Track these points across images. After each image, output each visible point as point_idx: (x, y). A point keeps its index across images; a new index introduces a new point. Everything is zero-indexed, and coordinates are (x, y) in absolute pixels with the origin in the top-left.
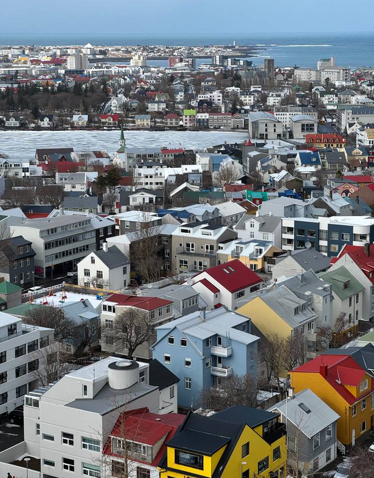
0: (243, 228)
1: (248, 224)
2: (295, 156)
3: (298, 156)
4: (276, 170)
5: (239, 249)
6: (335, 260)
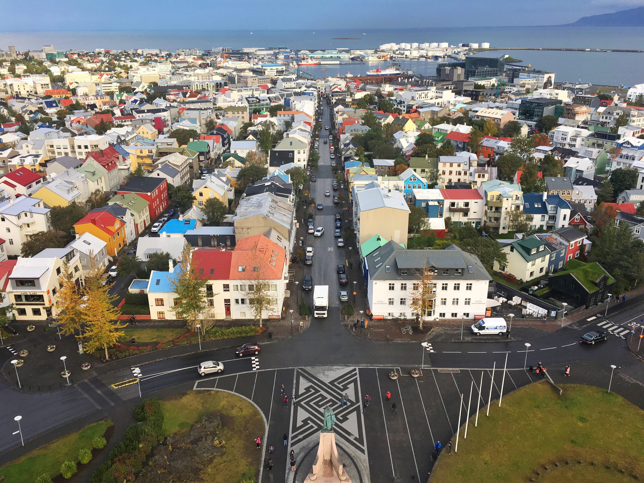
0: (22, 148)
1: (24, 146)
2: (42, 103)
3: (44, 103)
4: (31, 112)
5: (22, 161)
6: (84, 161)
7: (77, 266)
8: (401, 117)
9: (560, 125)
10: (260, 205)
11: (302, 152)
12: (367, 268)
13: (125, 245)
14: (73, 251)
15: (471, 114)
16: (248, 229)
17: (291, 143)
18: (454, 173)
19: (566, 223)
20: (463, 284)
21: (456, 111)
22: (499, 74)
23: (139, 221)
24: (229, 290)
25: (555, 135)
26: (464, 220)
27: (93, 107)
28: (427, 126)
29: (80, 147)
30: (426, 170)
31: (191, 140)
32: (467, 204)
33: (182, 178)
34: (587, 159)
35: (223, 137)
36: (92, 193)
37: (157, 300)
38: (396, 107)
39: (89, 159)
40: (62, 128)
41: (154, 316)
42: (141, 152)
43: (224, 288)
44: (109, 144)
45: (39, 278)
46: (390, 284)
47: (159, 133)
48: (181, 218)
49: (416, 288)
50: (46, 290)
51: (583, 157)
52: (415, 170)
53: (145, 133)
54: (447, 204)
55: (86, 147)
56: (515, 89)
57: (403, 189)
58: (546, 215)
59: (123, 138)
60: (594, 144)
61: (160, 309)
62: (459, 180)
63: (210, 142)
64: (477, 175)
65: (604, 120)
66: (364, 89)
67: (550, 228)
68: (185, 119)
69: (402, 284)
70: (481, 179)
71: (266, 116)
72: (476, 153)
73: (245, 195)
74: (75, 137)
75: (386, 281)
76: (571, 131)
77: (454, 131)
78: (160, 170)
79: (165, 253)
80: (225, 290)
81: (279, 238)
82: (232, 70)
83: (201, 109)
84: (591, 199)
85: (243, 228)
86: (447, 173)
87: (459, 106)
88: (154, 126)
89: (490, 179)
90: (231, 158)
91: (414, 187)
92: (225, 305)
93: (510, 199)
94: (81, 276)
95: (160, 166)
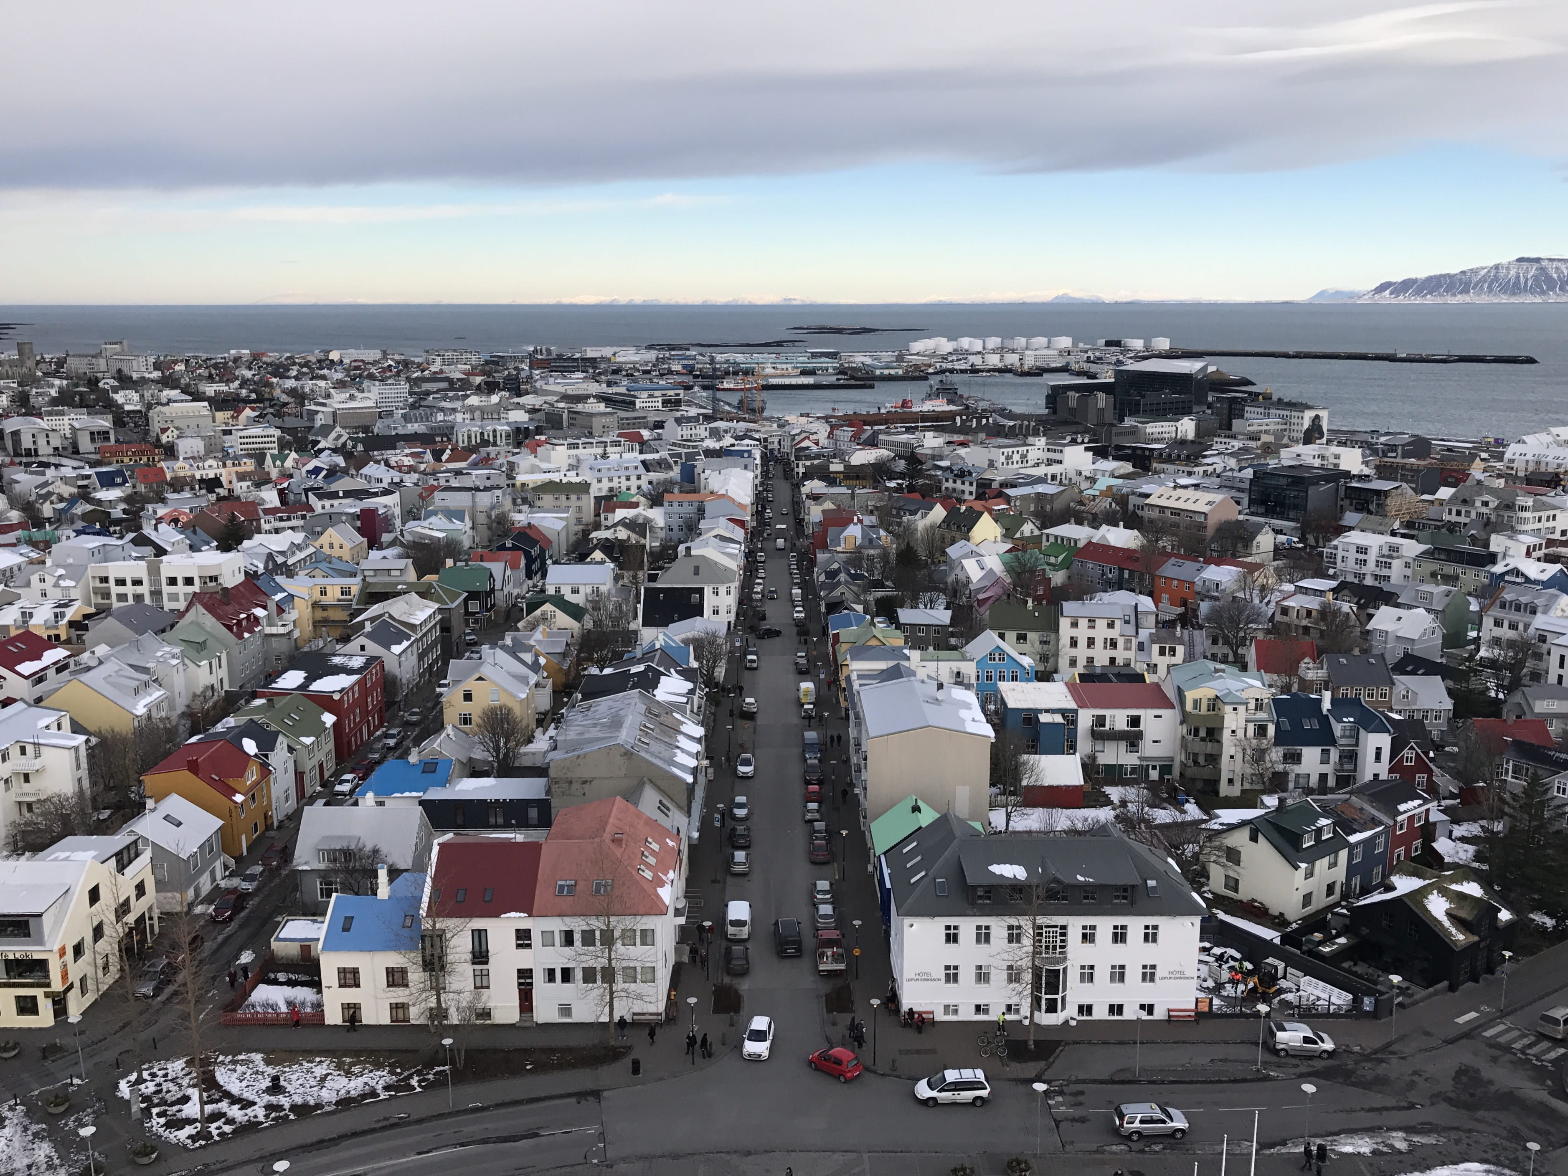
0: (28, 584)
1: (35, 579)
2: (88, 477)
3: (95, 478)
4: (61, 499)
5: (27, 615)
6: (181, 614)
7: (142, 882)
8: (963, 508)
9: (1351, 529)
10: (616, 724)
11: (722, 590)
12: (888, 885)
13: (268, 827)
14: (135, 842)
15: (1133, 500)
16: (585, 782)
17: (697, 570)
18: (1099, 643)
19: (1383, 769)
20: (1136, 925)
21: (1098, 493)
22: (1195, 409)
23: (309, 764)
24: (529, 946)
25: (1340, 553)
26: (1129, 759)
27: (212, 484)
28: (1028, 529)
29: (173, 581)
30: (1031, 636)
31: (449, 562)
32: (1135, 721)
33: (421, 657)
34: (1421, 611)
35: (528, 555)
36: (195, 696)
37: (342, 972)
38: (950, 484)
39: (193, 611)
40: (131, 535)
41: (333, 1016)
42: (324, 593)
43: (518, 938)
44: (246, 572)
45: (40, 916)
46: (948, 928)
47: (370, 547)
48: (413, 758)
49: (1014, 936)
50: (56, 948)
51: (1410, 607)
52: (1002, 636)
53: (336, 546)
54: (1085, 719)
55: (189, 581)
56: (1237, 444)
57: (973, 681)
58: (1332, 749)
59: (280, 560)
60: (1434, 575)
61: (350, 995)
62: (1113, 660)
63: (497, 568)
64: (1156, 648)
65: (1454, 518)
66: (872, 442)
67: (1344, 781)
68: (435, 513)
69: (979, 928)
70: (1167, 659)
71: (635, 505)
72: (1150, 594)
73: (580, 696)
74: (164, 558)
75: (936, 919)
76: (1375, 542)
77: (1094, 541)
78: (369, 636)
79: (369, 847)
80: (519, 946)
81: (663, 808)
82: (555, 398)
83: (477, 489)
84: (1437, 707)
85: (571, 782)
86: (1082, 643)
87: (1103, 483)
88: (358, 530)
89: (1190, 657)
90: (548, 607)
91: (1002, 678)
92: (520, 984)
93: (1241, 709)
94: (150, 909)
95: (368, 627)
